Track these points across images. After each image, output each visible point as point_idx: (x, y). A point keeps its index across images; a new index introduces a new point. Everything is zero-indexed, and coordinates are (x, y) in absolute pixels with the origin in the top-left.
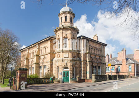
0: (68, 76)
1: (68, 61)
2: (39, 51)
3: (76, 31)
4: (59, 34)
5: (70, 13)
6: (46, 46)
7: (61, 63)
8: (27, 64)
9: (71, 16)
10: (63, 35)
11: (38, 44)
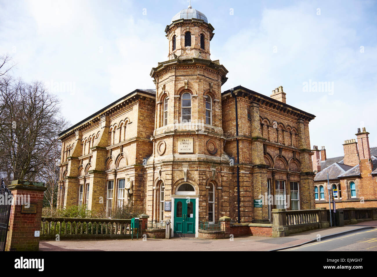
0: (192, 216)
2: (107, 135)
3: (218, 73)
4: (166, 81)
5: (200, 24)
6: (127, 119)
7: (170, 172)
8: (74, 173)
9: (203, 33)
10: (177, 85)
11: (104, 114)
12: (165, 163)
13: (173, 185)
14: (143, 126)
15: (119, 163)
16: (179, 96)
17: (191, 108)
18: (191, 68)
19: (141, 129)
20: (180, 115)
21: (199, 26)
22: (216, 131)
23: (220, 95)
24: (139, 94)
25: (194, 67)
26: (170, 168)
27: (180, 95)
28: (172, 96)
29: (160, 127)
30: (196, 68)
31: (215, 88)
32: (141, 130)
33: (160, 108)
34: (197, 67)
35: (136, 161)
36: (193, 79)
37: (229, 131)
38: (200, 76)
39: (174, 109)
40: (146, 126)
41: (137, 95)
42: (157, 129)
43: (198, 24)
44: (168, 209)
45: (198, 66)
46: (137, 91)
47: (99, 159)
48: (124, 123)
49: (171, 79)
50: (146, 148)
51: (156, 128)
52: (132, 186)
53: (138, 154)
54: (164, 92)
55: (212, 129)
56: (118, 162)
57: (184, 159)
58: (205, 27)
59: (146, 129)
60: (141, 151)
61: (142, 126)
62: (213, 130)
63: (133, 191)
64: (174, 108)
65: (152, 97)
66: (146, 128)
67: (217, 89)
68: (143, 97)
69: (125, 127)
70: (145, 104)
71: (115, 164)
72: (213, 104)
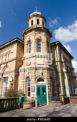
0: (45, 93)
1: (43, 69)
6: (10, 51)
7: (34, 73)
10: (36, 37)
12: (31, 69)
13: (35, 79)
15: (5, 70)
17: (41, 47)
21: (42, 18)
26: (34, 71)
28: (34, 41)
32: (18, 55)
35: (15, 68)
36: (42, 35)
38: (45, 35)
41: (17, 40)
44: (33, 90)
46: (17, 38)
48: (8, 53)
49: (33, 34)
51: (25, 54)
52: (13, 80)
53: (16, 65)
54: (29, 40)
57: (40, 67)
63: (13, 82)
64: (34, 45)
65: (23, 43)
68: (19, 41)
69: (9, 55)
70: (19, 45)
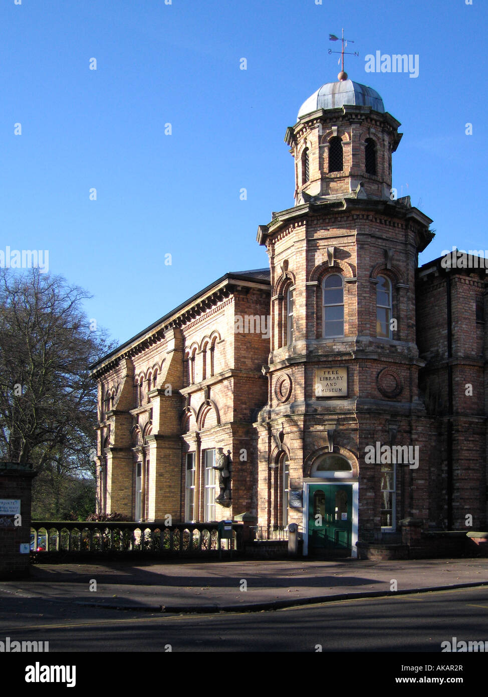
2: (178, 366)
3: (407, 226)
4: (289, 251)
5: (363, 117)
6: (216, 334)
7: (300, 435)
8: (122, 442)
9: (372, 136)
10: (311, 259)
11: (171, 324)
12: (290, 419)
13: (305, 459)
14: (247, 348)
15: (204, 421)
16: (316, 283)
17: (344, 305)
18: (340, 221)
19: (243, 353)
20: (319, 321)
21: (360, 123)
22: (399, 350)
23: (412, 273)
24: (233, 282)
25: (348, 217)
26: (299, 427)
27: (319, 280)
28: (301, 284)
29: (280, 346)
30: (353, 219)
31: (399, 261)
32: (243, 355)
33: (280, 310)
34: (355, 217)
35: (235, 416)
36: (346, 245)
37: (432, 349)
38: (362, 237)
39: (305, 310)
40: (253, 346)
41: (228, 284)
42: (275, 352)
43: (359, 117)
45: (358, 215)
46: (229, 276)
47: (165, 413)
48: (210, 341)
49: (298, 247)
50: (256, 389)
51: (273, 349)
53: (239, 403)
54: (286, 275)
55: (392, 346)
56: (201, 417)
57: (328, 409)
58: (376, 122)
59: (254, 352)
60: (244, 395)
61: (245, 347)
62: (393, 349)
63: (230, 472)
64: (305, 307)
65: (263, 287)
66: (253, 350)
67: (403, 262)
68: (244, 287)
69: (213, 350)
70: (248, 302)
71: (197, 421)
72: (395, 294)
